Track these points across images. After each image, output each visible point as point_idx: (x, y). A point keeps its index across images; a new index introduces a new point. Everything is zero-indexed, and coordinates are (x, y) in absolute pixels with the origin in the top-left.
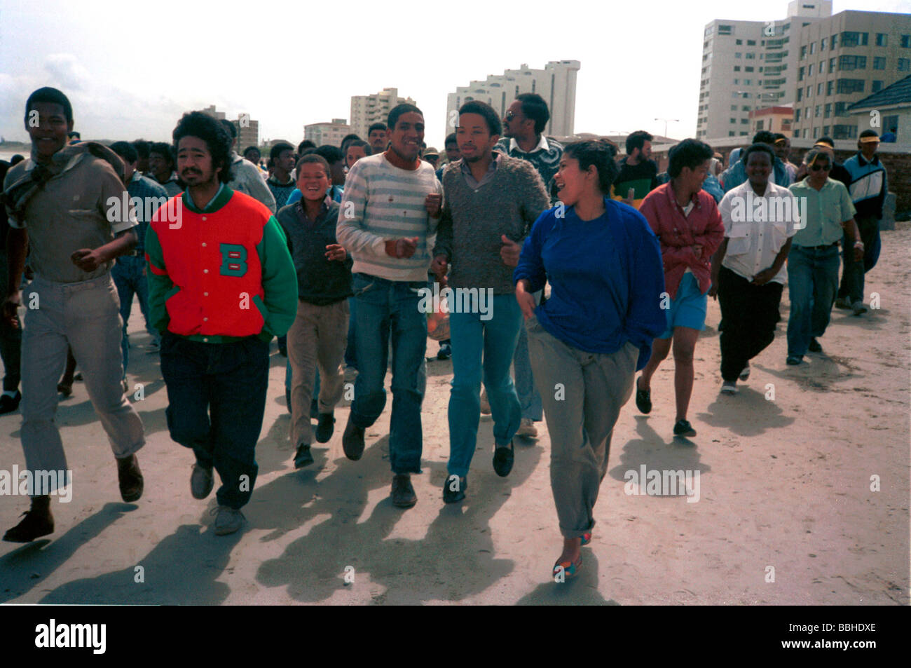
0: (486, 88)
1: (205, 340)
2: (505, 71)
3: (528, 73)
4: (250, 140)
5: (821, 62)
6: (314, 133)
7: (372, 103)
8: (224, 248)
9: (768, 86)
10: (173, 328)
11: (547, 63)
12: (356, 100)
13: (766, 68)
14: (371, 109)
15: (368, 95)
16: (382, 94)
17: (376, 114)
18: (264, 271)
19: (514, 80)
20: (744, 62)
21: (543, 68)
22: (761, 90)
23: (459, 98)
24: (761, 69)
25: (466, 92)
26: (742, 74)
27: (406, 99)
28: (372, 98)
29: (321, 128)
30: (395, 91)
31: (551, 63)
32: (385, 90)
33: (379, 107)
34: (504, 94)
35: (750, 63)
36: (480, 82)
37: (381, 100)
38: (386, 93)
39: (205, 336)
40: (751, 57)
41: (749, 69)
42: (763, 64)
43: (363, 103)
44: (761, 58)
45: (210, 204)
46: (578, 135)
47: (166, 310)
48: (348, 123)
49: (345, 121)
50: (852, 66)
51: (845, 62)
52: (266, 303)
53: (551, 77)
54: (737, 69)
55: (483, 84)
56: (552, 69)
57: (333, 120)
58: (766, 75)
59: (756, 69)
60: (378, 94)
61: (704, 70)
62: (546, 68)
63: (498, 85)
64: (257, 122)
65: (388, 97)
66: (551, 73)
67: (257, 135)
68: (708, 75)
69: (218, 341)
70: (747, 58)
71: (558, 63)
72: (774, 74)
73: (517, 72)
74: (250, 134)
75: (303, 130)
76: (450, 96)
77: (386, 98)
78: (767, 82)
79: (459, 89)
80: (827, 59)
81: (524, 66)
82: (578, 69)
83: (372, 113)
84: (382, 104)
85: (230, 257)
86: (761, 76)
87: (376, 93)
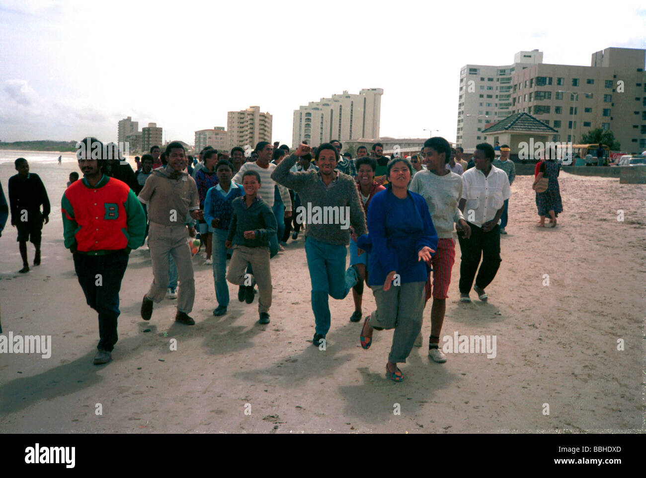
0: (320, 107)
1: (96, 254)
2: (333, 96)
3: (348, 97)
4: (156, 141)
5: (525, 95)
6: (202, 136)
7: (242, 116)
8: (107, 206)
9: (502, 107)
10: (79, 249)
11: (361, 90)
12: (231, 114)
13: (500, 95)
14: (242, 121)
15: (239, 111)
16: (250, 110)
17: (246, 124)
18: (128, 216)
19: (338, 101)
20: (486, 92)
21: (358, 94)
22: (497, 109)
23: (301, 114)
24: (497, 96)
25: (306, 109)
26: (485, 100)
27: (265, 113)
28: (242, 113)
29: (207, 133)
30: (258, 108)
31: (363, 90)
32: (251, 107)
33: (247, 119)
34: (332, 111)
35: (490, 92)
36: (316, 103)
37: (248, 114)
38: (252, 110)
39: (96, 251)
40: (490, 89)
41: (490, 96)
42: (498, 93)
43: (236, 116)
44: (497, 89)
45: (99, 183)
46: (381, 138)
47: (75, 239)
48: (226, 130)
49: (223, 128)
50: (542, 98)
51: (538, 95)
52: (129, 232)
53: (363, 99)
54: (481, 96)
55: (318, 104)
56: (364, 94)
57: (215, 128)
58: (500, 100)
59: (494, 97)
60: (246, 110)
61: (461, 97)
62: (360, 93)
63: (327, 105)
64: (161, 128)
65: (253, 112)
66: (364, 97)
67: (161, 138)
68: (463, 100)
69: (103, 253)
70: (488, 89)
71: (368, 90)
72: (505, 100)
73: (340, 96)
74: (156, 137)
75: (194, 134)
76: (295, 112)
77: (252, 113)
78: (501, 104)
79: (301, 107)
80: (528, 93)
81: (345, 92)
82: (382, 94)
83: (243, 123)
84: (249, 117)
85: (110, 210)
86: (497, 101)
87: (245, 110)
